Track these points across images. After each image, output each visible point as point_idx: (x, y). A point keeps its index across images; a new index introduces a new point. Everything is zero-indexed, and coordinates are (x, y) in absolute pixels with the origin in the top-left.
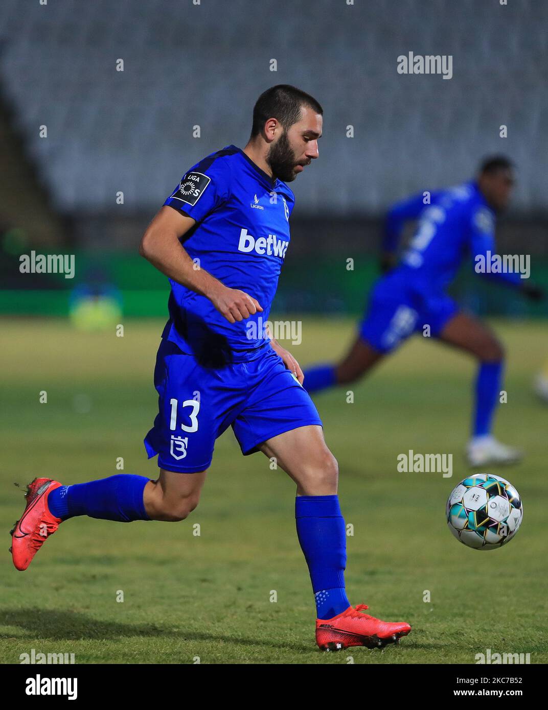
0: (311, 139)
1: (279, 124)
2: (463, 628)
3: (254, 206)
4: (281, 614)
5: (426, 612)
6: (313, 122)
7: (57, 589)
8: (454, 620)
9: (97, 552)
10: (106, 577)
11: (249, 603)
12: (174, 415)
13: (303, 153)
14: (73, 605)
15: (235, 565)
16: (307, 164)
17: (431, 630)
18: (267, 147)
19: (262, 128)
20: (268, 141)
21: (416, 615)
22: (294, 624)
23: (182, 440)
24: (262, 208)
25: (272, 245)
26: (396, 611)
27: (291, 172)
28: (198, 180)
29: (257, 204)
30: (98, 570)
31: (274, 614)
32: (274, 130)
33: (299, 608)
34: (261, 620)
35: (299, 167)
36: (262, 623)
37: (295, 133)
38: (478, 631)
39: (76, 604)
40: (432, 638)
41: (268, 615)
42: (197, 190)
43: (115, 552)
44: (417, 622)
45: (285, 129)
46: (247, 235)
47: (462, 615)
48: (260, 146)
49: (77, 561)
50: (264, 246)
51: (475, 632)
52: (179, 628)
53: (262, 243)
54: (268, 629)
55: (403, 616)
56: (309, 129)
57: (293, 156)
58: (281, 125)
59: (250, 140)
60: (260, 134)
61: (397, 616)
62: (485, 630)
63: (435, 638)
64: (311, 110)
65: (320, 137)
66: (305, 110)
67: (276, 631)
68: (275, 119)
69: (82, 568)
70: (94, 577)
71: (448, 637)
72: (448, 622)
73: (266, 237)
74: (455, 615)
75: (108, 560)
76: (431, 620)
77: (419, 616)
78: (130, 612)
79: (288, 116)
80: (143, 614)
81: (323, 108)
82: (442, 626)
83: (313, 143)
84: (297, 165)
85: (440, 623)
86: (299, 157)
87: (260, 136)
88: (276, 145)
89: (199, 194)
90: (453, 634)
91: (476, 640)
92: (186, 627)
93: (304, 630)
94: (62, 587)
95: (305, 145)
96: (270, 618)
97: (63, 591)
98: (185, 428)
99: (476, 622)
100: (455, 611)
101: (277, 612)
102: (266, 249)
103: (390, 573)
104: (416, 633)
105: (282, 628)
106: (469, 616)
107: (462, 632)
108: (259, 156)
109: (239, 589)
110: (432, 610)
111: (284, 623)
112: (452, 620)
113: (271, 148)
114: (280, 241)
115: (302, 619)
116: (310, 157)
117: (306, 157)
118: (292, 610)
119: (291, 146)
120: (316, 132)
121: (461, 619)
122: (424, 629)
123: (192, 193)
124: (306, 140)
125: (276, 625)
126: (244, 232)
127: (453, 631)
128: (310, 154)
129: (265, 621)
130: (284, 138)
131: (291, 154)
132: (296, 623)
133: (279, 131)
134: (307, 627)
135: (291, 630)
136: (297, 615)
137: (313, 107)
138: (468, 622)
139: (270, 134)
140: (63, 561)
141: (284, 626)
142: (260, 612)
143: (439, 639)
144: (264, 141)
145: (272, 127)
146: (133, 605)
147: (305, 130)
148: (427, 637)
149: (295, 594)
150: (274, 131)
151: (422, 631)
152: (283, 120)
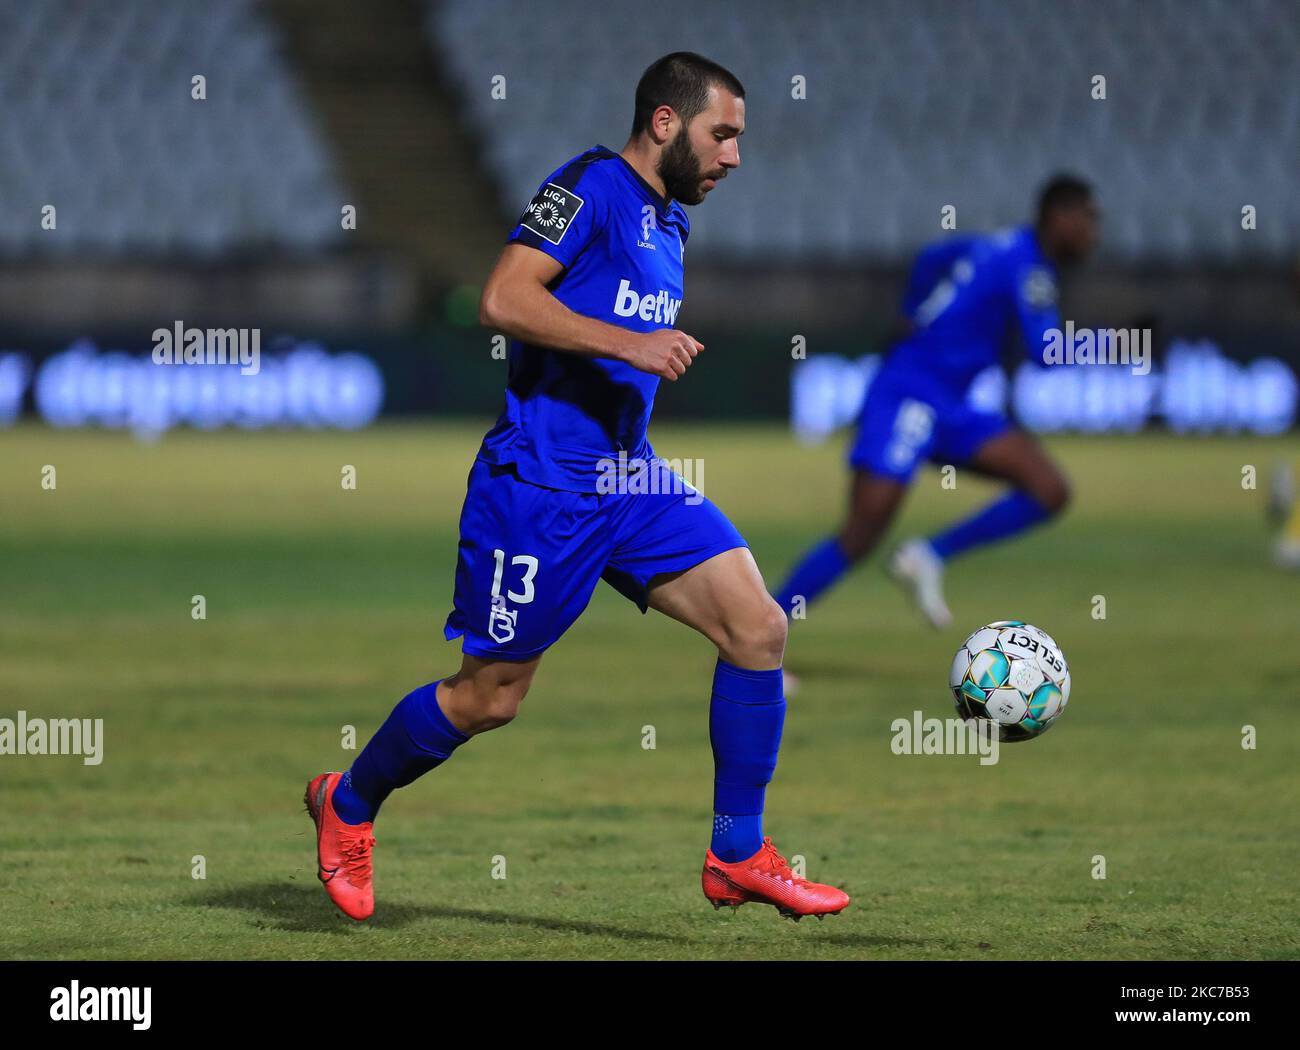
0: (726, 138)
1: (674, 115)
2: (1180, 920)
3: (643, 245)
4: (891, 898)
5: (1122, 897)
6: (730, 111)
7: (534, 859)
8: (1167, 908)
9: (598, 800)
10: (612, 839)
11: (841, 881)
12: (498, 574)
13: (713, 160)
14: (560, 884)
15: (818, 820)
16: (721, 177)
17: (1130, 924)
18: (656, 151)
19: (650, 120)
20: (658, 141)
21: (1106, 900)
22: (912, 915)
23: (508, 614)
24: (653, 247)
25: (662, 307)
26: (1074, 895)
27: (695, 190)
28: (563, 201)
29: (647, 241)
30: (601, 828)
31: (881, 900)
32: (667, 124)
33: (921, 889)
34: (860, 908)
35: (708, 182)
36: (861, 913)
37: (700, 129)
38: (1205, 926)
39: (565, 882)
40: (1132, 936)
41: (870, 900)
42: (562, 219)
43: (627, 799)
44: (1107, 911)
45: (684, 123)
46: (629, 289)
47: (1178, 901)
48: (646, 151)
49: (566, 815)
50: (652, 308)
51: (1200, 928)
52: (729, 921)
53: (650, 303)
54: (871, 923)
55: (1085, 902)
56: (724, 122)
57: (698, 165)
58: (679, 116)
59: (630, 140)
60: (645, 131)
61: (1075, 901)
62: (1216, 924)
63: (1137, 937)
64: (725, 92)
65: (742, 133)
66: (715, 93)
67: (883, 925)
68: (668, 108)
69: (573, 825)
70: (593, 839)
71: (1157, 936)
72: (1156, 911)
73: (656, 295)
74: (1168, 901)
75: (616, 812)
76: (1130, 908)
77: (1110, 902)
78: (651, 895)
79: (689, 101)
80: (672, 899)
81: (745, 89)
82: (1149, 918)
83: (730, 144)
84: (704, 179)
85: (1144, 913)
86: (707, 166)
87: (645, 134)
88: (671, 148)
89: (566, 225)
90: (1165, 931)
91: (1202, 940)
92: (741, 919)
93: (928, 924)
94: (543, 855)
95: (716, 147)
96: (874, 904)
97: (544, 863)
98: (512, 596)
99: (1202, 912)
100: (1168, 894)
101: (885, 895)
102: (654, 313)
103: (1066, 834)
104: (1105, 930)
105: (892, 922)
106: (1189, 902)
107: (1179, 927)
108: (646, 164)
109: (825, 859)
110: (1130, 892)
111: (896, 912)
112: (1163, 909)
113: (663, 152)
114: (672, 300)
115: (924, 907)
116: (726, 166)
117: (719, 167)
118: (908, 892)
119: (693, 149)
120: (734, 126)
121: (1178, 907)
122: (1118, 922)
123: (554, 224)
124: (719, 140)
125: (884, 916)
126: (625, 284)
127: (1165, 926)
128: (725, 161)
129: (865, 910)
130: (683, 137)
131: (694, 162)
132: (916, 913)
133: (675, 126)
134: (932, 920)
135: (907, 923)
136: (916, 899)
137: (728, 88)
138: (1188, 911)
139: (661, 130)
140: (545, 814)
141: (897, 917)
142: (858, 896)
143: (1143, 939)
144: (651, 141)
145: (664, 119)
146: (655, 884)
147: (717, 123)
148: (1123, 934)
149: (913, 866)
150: (667, 127)
151: (1115, 926)
152: (680, 109)
